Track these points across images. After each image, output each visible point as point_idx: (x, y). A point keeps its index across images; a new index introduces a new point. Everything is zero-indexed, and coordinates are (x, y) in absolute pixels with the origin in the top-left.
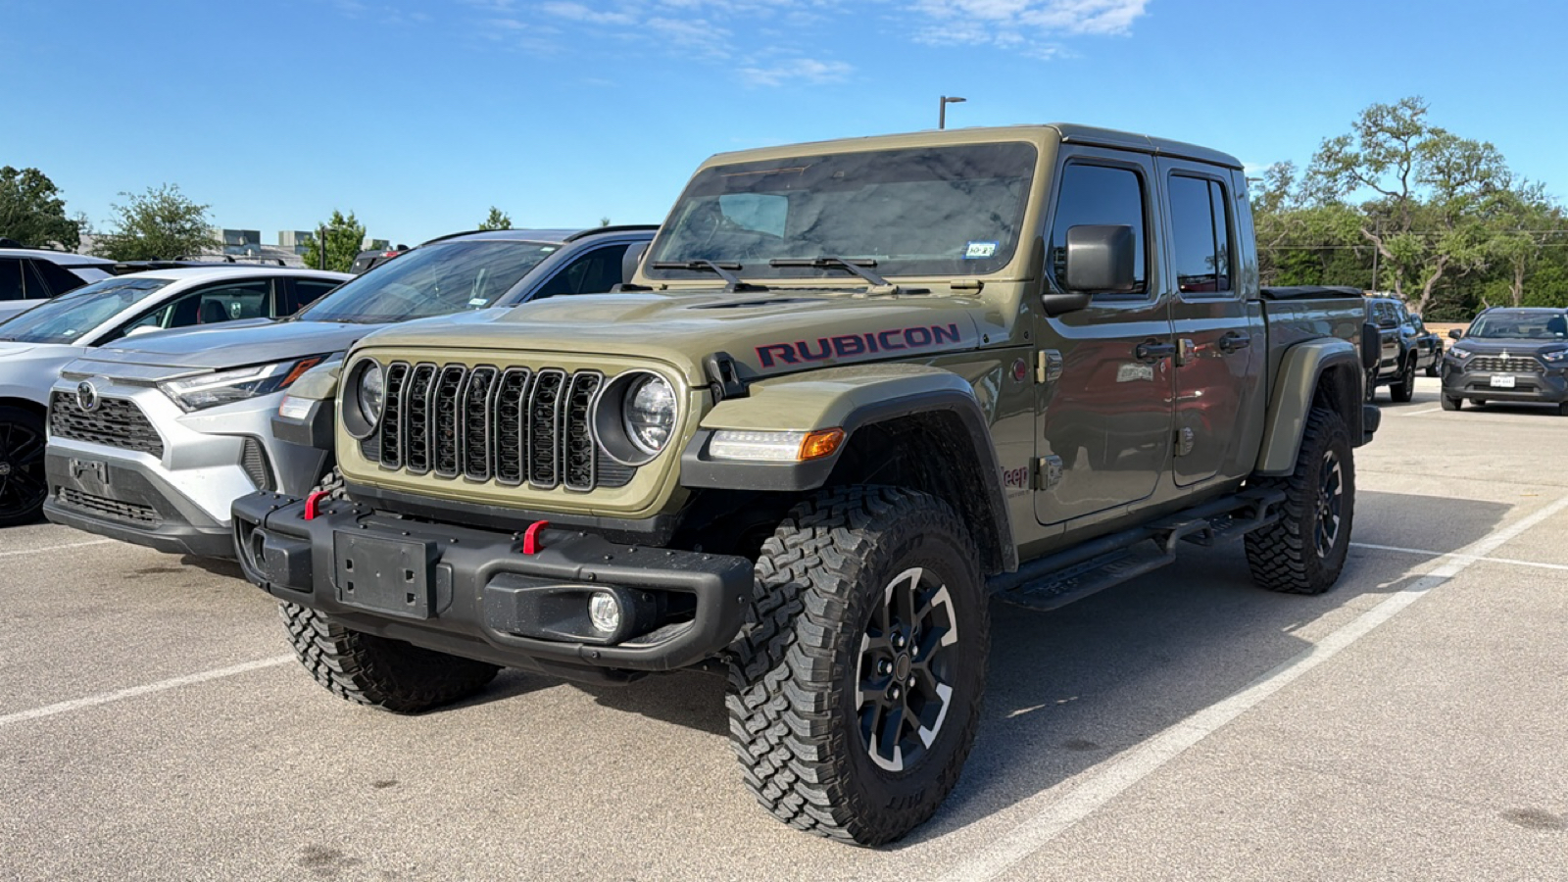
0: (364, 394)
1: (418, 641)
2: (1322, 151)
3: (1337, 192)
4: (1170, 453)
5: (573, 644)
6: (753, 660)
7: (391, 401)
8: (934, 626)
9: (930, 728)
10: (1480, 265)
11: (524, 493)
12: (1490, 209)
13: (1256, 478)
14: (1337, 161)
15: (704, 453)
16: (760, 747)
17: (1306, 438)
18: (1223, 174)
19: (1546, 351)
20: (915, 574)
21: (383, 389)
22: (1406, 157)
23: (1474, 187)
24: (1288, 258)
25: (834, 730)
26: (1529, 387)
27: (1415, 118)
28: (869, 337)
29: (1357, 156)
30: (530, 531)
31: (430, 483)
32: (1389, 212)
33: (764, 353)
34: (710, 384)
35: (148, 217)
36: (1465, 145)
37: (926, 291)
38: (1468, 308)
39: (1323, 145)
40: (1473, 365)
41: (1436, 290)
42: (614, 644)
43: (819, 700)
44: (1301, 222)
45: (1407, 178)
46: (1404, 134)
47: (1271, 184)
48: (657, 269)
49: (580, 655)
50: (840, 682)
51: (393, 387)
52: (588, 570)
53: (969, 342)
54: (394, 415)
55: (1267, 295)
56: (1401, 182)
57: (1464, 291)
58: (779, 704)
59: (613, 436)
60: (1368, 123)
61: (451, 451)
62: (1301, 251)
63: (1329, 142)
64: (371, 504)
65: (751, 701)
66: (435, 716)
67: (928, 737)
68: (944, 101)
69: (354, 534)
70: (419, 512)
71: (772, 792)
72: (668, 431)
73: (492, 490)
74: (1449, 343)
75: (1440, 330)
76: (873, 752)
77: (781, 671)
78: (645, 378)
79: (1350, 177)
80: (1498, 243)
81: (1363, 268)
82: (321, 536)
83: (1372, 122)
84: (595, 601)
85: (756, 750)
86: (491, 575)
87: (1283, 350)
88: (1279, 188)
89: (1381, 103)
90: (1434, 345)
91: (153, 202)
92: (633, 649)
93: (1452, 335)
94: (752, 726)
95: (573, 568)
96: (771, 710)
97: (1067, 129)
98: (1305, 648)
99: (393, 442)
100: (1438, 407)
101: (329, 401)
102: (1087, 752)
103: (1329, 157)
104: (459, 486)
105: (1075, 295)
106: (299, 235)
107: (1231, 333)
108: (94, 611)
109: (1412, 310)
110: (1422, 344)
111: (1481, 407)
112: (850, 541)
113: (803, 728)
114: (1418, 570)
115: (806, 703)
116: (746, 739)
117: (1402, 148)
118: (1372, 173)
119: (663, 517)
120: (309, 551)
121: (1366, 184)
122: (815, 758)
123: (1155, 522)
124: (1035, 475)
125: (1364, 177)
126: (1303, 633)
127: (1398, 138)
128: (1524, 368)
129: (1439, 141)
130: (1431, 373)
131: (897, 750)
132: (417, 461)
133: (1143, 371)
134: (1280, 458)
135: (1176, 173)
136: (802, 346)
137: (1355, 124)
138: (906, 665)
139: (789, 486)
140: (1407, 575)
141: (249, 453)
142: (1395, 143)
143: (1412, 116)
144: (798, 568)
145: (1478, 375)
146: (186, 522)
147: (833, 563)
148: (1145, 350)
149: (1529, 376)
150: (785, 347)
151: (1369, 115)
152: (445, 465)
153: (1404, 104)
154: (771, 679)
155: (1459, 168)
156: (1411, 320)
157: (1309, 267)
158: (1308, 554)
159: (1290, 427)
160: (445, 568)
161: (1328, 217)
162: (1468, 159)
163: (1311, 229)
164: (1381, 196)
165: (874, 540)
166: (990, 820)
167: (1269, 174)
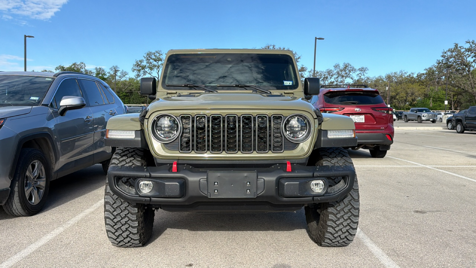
2: (136, 64)
3: (140, 76)
14: (140, 67)
22: (158, 67)
24: (120, 94)
27: (160, 56)
29: (146, 66)
39: (136, 62)
44: (131, 83)
45: (159, 73)
46: (157, 61)
47: (112, 72)
48: (168, 87)
56: (157, 74)
60: (147, 57)
62: (123, 92)
63: (137, 61)
79: (144, 71)
81: (141, 98)
83: (149, 56)
88: (114, 73)
89: (150, 51)
103: (138, 66)
117: (157, 64)
118: (150, 71)
121: (148, 74)
125: (148, 72)
127: (156, 61)
137: (144, 57)
142: (155, 63)
143: (159, 56)
151: (148, 54)
153: (157, 52)
157: (126, 97)
163: (135, 86)
167: (111, 69)
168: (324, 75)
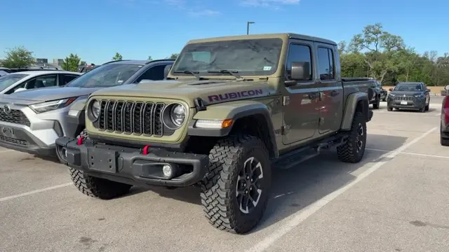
0: (93, 109)
1: (111, 179)
2: (354, 38)
3: (358, 50)
4: (318, 124)
5: (158, 179)
6: (208, 183)
7: (102, 111)
8: (257, 173)
9: (256, 201)
10: (397, 71)
11: (142, 138)
12: (400, 54)
13: (340, 131)
14: (358, 41)
15: (194, 126)
16: (210, 207)
17: (354, 120)
18: (331, 47)
19: (416, 95)
20: (252, 159)
21: (100, 108)
22: (377, 40)
23: (395, 48)
25: (231, 202)
26: (411, 105)
27: (379, 29)
28: (238, 93)
29: (363, 40)
30: (146, 148)
31: (114, 134)
32: (372, 55)
33: (210, 98)
34: (195, 107)
35: (15, 55)
36: (392, 37)
37: (252, 80)
38: (394, 82)
39: (354, 36)
40: (396, 98)
41: (385, 77)
42: (170, 179)
43: (227, 194)
44: (347, 58)
45: (377, 46)
46: (376, 34)
48: (174, 73)
49: (160, 182)
50: (232, 189)
51: (103, 107)
52: (162, 159)
53: (265, 94)
54: (103, 115)
55: (343, 80)
56: (375, 47)
57: (393, 77)
58: (216, 195)
59: (168, 121)
60: (366, 30)
61: (120, 125)
62: (347, 66)
64: (97, 140)
65: (208, 194)
66: (114, 200)
67: (255, 204)
68: (248, 23)
69: (93, 149)
70: (111, 143)
71: (213, 219)
72: (184, 120)
73: (132, 136)
74: (389, 92)
75: (387, 89)
76: (241, 208)
77: (216, 186)
78: (177, 105)
79: (361, 45)
80: (402, 65)
81: (364, 71)
82: (83, 149)
83: (368, 30)
84: (164, 167)
85: (209, 208)
86: (134, 160)
87: (347, 96)
88: (342, 48)
89: (370, 25)
90: (385, 93)
91: (16, 51)
92: (175, 181)
93: (390, 90)
94: (208, 202)
95: (158, 158)
96: (213, 197)
97: (291, 34)
98: (354, 178)
99: (103, 123)
100: (386, 110)
101: (83, 111)
102: (297, 207)
103: (356, 40)
104: (123, 135)
105: (293, 81)
106: (59, 60)
107: (334, 91)
108: (9, 171)
109: (379, 83)
110: (381, 92)
111: (398, 110)
112: (235, 150)
113: (222, 202)
114: (384, 156)
115: (223, 195)
116: (206, 205)
117: (376, 37)
118: (367, 44)
119: (182, 144)
120: (80, 154)
121: (366, 47)
122: (226, 210)
123: (314, 143)
124: (283, 131)
125: (365, 45)
126: (354, 173)
128: (410, 99)
129: (386, 36)
130: (384, 100)
131: (247, 207)
132: (110, 128)
133: (309, 101)
134: (347, 125)
135: (320, 47)
136: (220, 96)
137: (363, 31)
138: (249, 184)
139: (218, 135)
140: (381, 157)
141: (56, 126)
142: (374, 36)
144: (220, 158)
145: (397, 101)
146: (37, 145)
147: (230, 156)
148: (312, 96)
149: (411, 102)
150: (216, 96)
151: (367, 28)
152: (119, 129)
153: (376, 25)
154: (214, 189)
155: (391, 43)
156: (378, 85)
158: (354, 152)
159: (349, 117)
160: (121, 159)
161: (355, 57)
162: (394, 40)
163: (350, 60)
164: (370, 51)
165: (241, 149)
166: (272, 226)
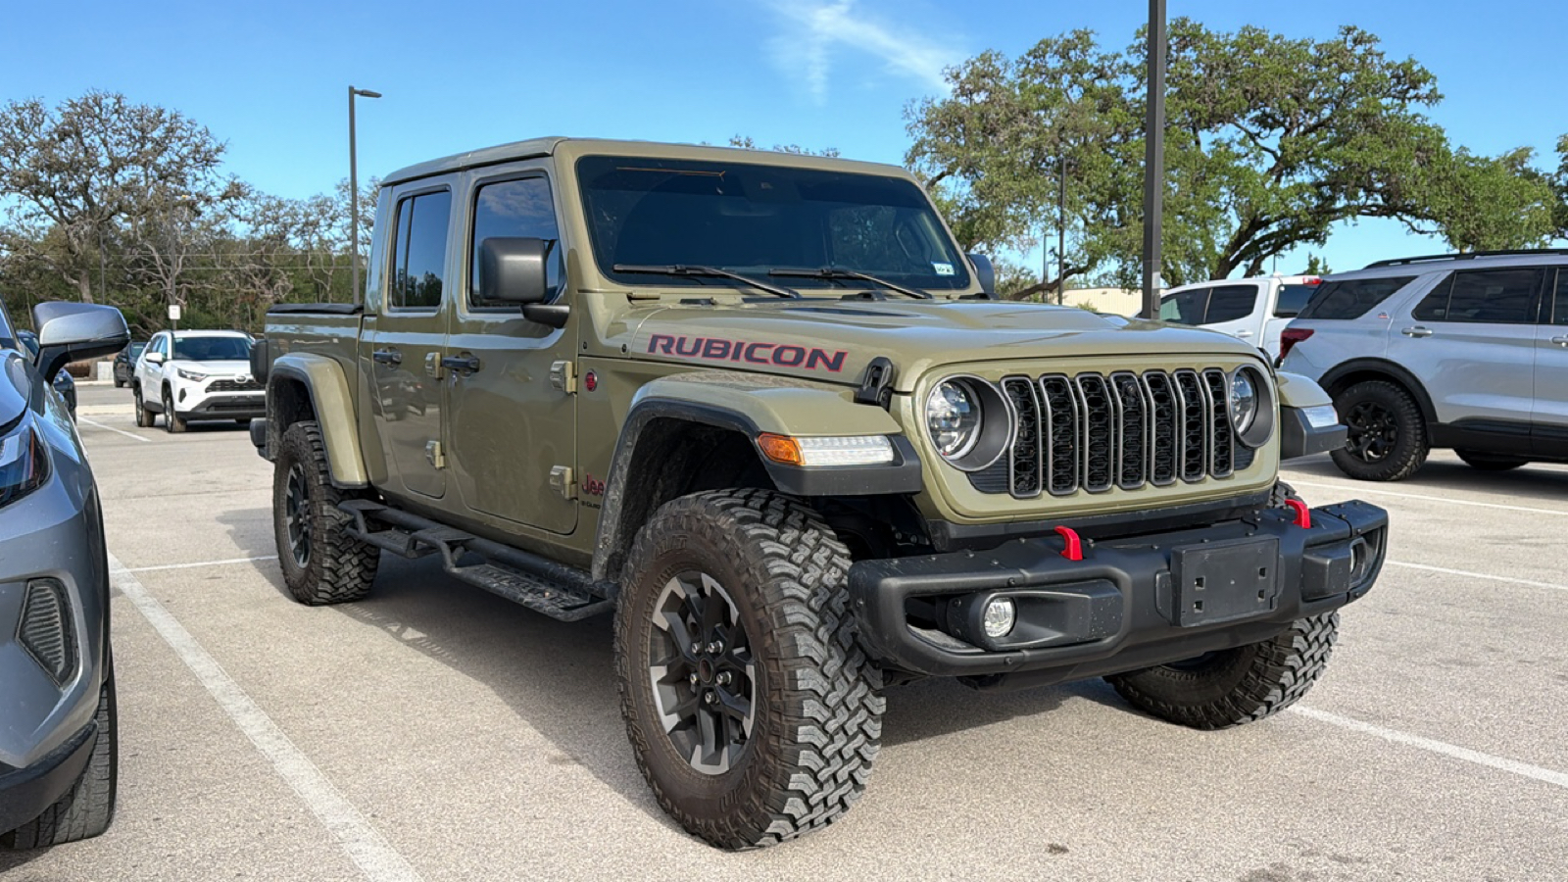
168: (307, 215)
